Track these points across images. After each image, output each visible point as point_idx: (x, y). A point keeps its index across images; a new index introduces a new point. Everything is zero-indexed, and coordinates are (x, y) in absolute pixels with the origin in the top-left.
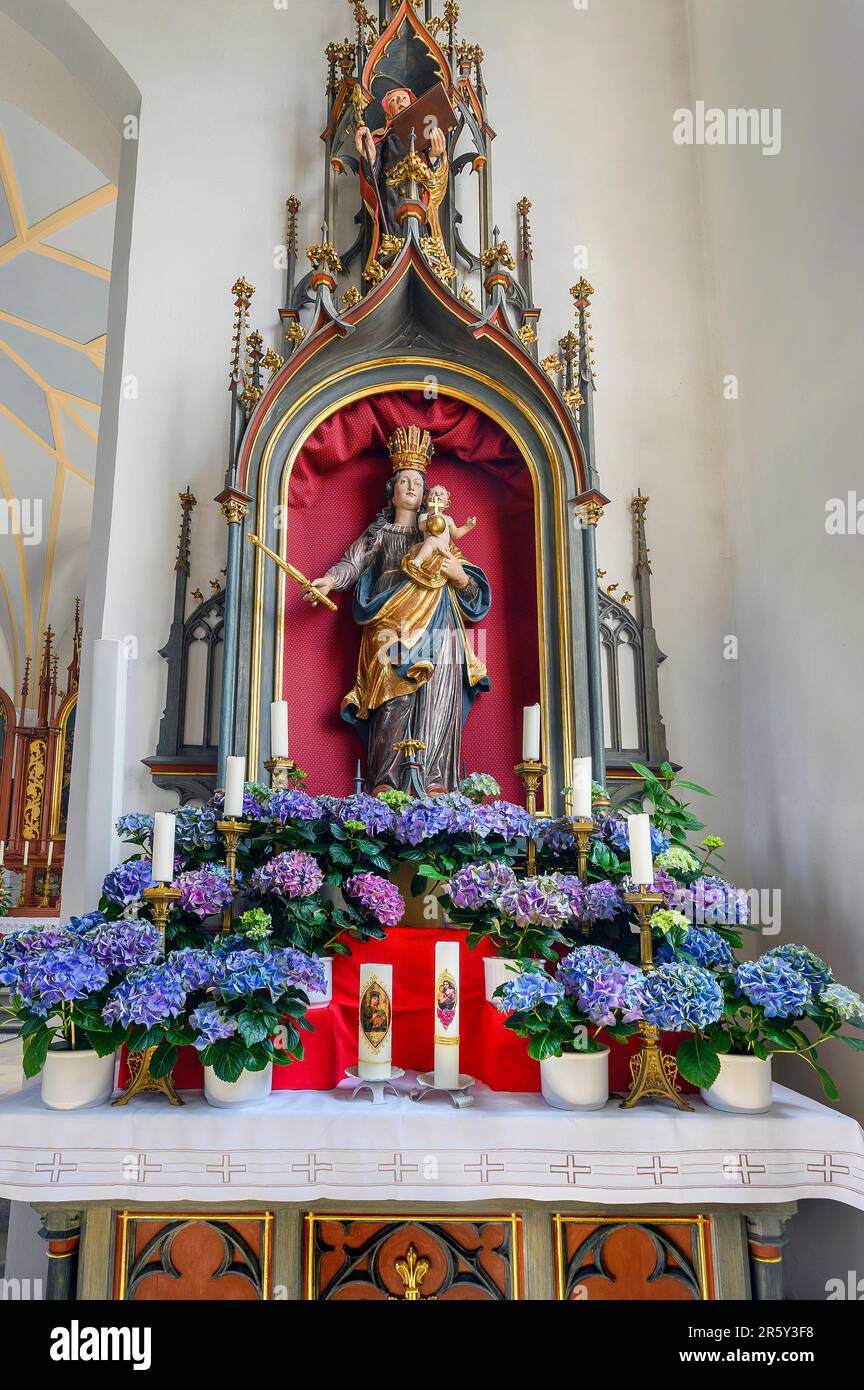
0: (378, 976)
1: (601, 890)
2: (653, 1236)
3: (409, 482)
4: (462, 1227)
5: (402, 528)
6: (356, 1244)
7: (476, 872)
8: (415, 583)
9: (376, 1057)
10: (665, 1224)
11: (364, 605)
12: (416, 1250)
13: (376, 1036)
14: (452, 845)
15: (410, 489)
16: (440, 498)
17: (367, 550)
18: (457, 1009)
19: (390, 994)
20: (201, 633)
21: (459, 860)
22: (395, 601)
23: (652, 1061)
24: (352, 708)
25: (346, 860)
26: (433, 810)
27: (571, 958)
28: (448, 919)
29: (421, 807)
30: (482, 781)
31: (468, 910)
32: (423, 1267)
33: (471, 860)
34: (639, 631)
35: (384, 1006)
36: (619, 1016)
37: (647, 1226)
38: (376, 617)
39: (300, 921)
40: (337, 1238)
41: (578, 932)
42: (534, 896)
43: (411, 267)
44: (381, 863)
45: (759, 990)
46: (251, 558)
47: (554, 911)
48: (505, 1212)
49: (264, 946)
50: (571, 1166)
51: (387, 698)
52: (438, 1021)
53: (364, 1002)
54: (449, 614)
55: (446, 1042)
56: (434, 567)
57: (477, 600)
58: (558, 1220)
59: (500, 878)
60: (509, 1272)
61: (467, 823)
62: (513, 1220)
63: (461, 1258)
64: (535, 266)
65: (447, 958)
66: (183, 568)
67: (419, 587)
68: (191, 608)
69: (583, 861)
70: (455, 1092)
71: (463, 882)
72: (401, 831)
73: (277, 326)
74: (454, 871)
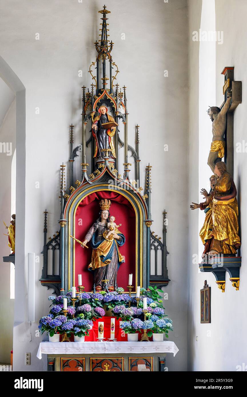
0: (101, 324)
1: (140, 310)
2: (144, 360)
3: (105, 213)
4: (115, 360)
5: (103, 225)
6: (98, 362)
7: (118, 307)
8: (106, 240)
9: (101, 336)
10: (147, 359)
11: (94, 245)
12: (107, 363)
13: (101, 332)
14: (114, 302)
15: (105, 216)
16: (113, 218)
17: (94, 230)
18: (114, 328)
19: (103, 326)
20: (50, 247)
21: (115, 305)
22: (102, 245)
23: (145, 335)
24: (91, 268)
25: (95, 305)
26: (111, 296)
27: (133, 320)
28: (113, 315)
29: (108, 296)
30: (120, 289)
31: (117, 313)
32: (109, 365)
33: (117, 305)
34: (163, 246)
35: (103, 328)
36: (138, 327)
37: (143, 359)
38: (98, 248)
39: (88, 315)
40: (95, 362)
41: (135, 316)
42: (127, 311)
43: (106, 171)
44: (101, 305)
45: (158, 324)
46: (67, 235)
47: (130, 313)
48: (121, 357)
49: (83, 319)
50: (131, 349)
51: (100, 267)
52: (111, 330)
53: (99, 327)
54: (115, 246)
55: (112, 333)
56: (111, 237)
57: (121, 241)
58: (130, 358)
59: (122, 308)
60: (122, 366)
61: (117, 299)
62: (123, 358)
63: (115, 364)
64: (140, 145)
65: (113, 321)
66: (45, 231)
67: (107, 241)
68: (48, 241)
69: (138, 305)
70: (114, 340)
71: (116, 308)
72: (105, 300)
73: (68, 162)
74: (114, 307)
